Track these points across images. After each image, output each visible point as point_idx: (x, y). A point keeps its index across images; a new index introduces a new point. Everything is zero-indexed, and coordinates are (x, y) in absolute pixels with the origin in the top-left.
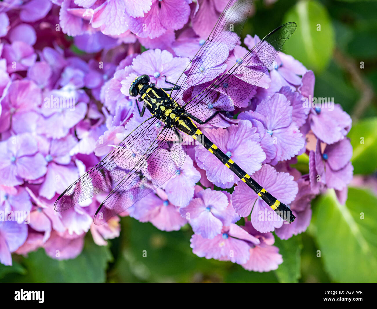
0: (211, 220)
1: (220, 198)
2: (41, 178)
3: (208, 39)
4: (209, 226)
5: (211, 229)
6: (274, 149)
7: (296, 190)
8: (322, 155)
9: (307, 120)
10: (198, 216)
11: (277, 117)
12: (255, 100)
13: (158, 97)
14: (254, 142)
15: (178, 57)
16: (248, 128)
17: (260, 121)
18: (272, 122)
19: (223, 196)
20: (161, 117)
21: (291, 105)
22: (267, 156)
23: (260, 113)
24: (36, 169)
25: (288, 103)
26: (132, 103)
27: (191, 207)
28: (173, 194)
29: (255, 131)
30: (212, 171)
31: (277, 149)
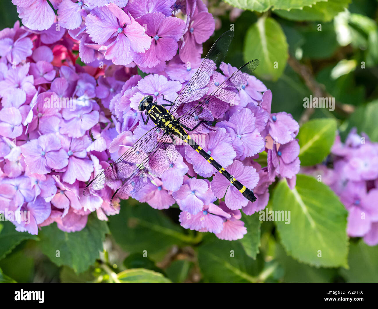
0: (195, 200)
1: (202, 184)
2: (65, 168)
3: (197, 72)
4: (193, 205)
5: (195, 207)
6: (242, 149)
7: (258, 179)
8: (277, 152)
9: (266, 127)
10: (185, 198)
11: (245, 125)
12: (228, 113)
13: (160, 112)
14: (227, 144)
15: (172, 80)
16: (223, 134)
17: (232, 128)
18: (241, 129)
19: (204, 183)
20: (162, 126)
21: (254, 117)
22: (237, 154)
23: (232, 122)
24: (60, 161)
25: (252, 115)
26: (137, 114)
27: (180, 191)
28: (167, 181)
29: (229, 136)
30: (197, 165)
31: (244, 149)
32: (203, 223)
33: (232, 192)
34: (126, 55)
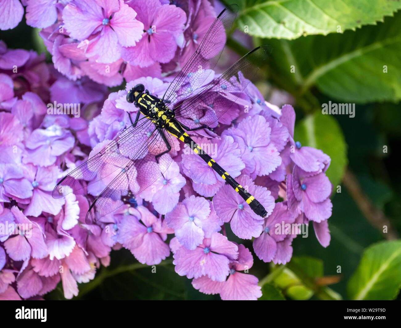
0: (194, 230)
1: (203, 205)
2: (28, 199)
4: (192, 236)
5: (193, 240)
6: (252, 163)
7: (273, 205)
10: (181, 227)
11: (257, 136)
13: (152, 100)
14: (235, 156)
16: (230, 143)
17: (241, 137)
18: (253, 141)
20: (154, 116)
21: (269, 127)
23: (241, 130)
24: (23, 192)
25: (266, 125)
27: (175, 215)
28: (159, 204)
29: (237, 147)
30: (197, 175)
31: (256, 163)
32: (203, 269)
33: (240, 219)
34: (113, 52)
